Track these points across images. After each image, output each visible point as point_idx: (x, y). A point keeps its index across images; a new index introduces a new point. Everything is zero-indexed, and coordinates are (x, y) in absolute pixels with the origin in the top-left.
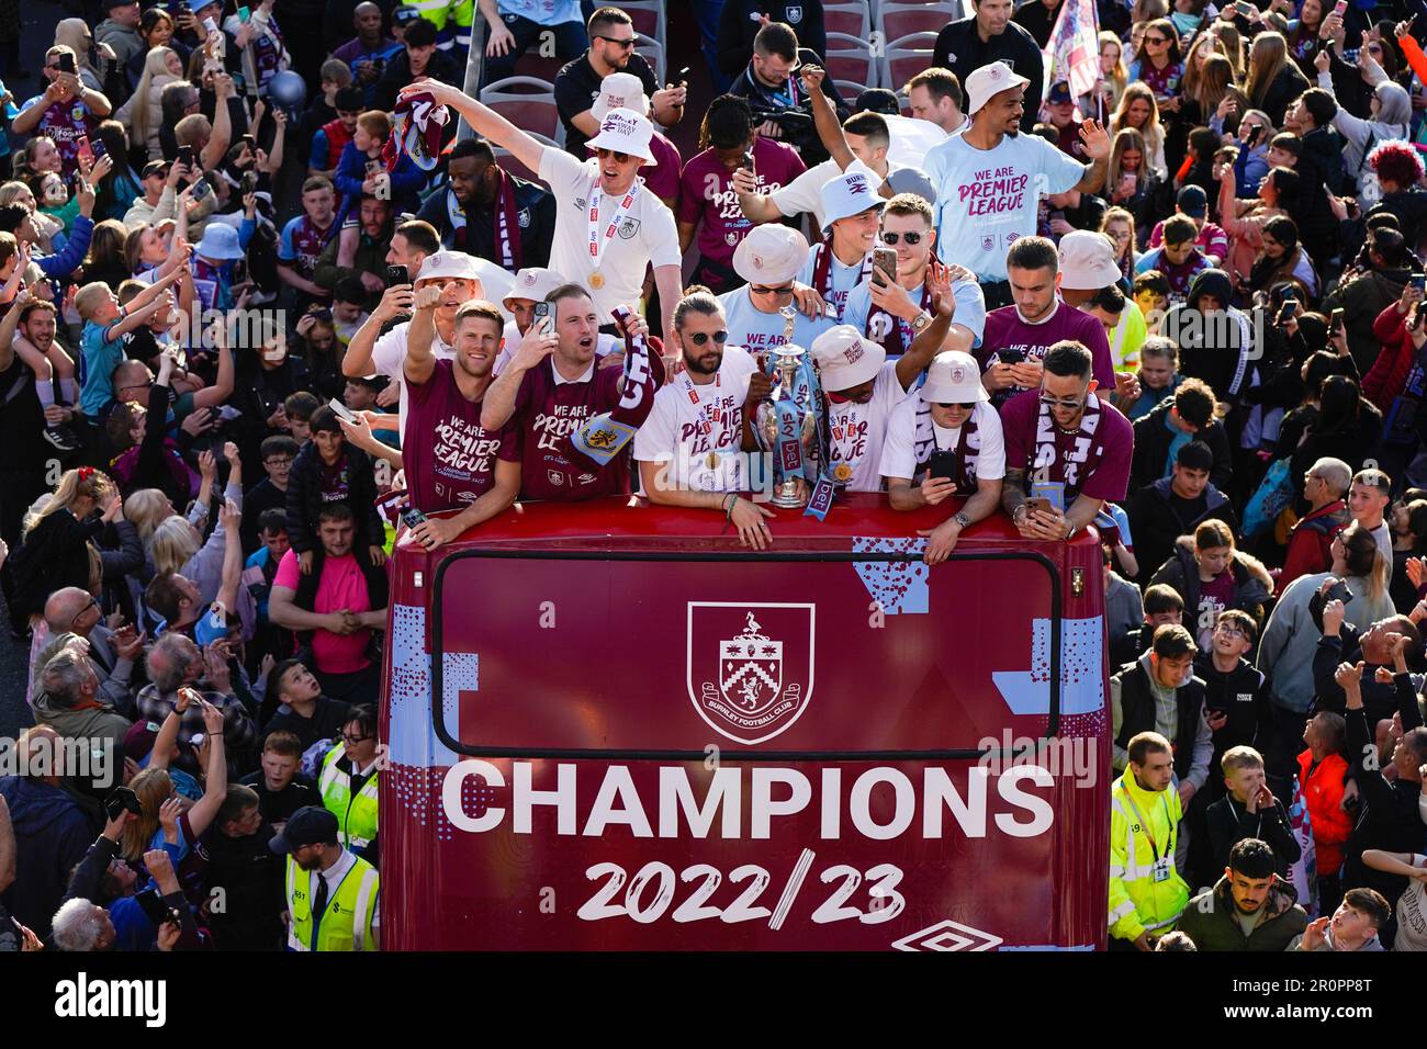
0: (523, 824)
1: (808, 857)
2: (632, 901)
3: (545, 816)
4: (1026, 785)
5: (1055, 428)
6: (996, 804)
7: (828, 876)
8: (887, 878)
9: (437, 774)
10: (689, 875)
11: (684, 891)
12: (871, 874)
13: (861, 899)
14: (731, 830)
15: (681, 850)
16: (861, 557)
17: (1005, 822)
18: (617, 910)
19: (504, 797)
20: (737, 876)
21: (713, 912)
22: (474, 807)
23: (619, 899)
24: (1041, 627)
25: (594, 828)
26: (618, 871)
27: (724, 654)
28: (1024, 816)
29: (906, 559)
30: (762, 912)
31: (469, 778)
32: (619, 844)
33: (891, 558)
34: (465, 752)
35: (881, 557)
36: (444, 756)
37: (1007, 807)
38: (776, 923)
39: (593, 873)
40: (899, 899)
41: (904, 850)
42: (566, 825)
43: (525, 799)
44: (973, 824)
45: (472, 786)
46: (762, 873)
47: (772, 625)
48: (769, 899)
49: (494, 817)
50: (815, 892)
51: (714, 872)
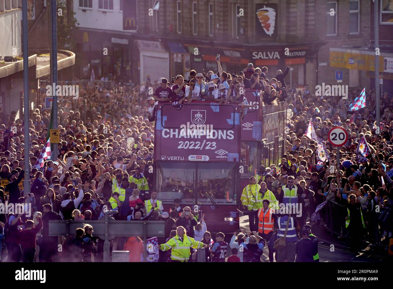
0: (171, 137)
1: (205, 141)
2: (184, 146)
3: (174, 135)
4: (231, 133)
6: (227, 135)
7: (207, 143)
8: (214, 144)
9: (161, 131)
10: (191, 143)
11: (190, 145)
12: (212, 143)
13: (211, 146)
14: (196, 137)
15: (190, 140)
16: (211, 105)
18: (182, 147)
19: (169, 133)
20: (197, 143)
21: (194, 147)
22: (166, 135)
24: (232, 114)
25: (180, 137)
26: (183, 142)
27: (195, 116)
28: (230, 137)
29: (217, 105)
30: (199, 148)
31: (165, 131)
32: (183, 139)
33: (215, 105)
34: (165, 128)
35: (214, 105)
36: (162, 128)
37: (228, 136)
38: (201, 149)
39: (180, 142)
40: (216, 146)
41: (216, 140)
42: (177, 137)
43: (172, 133)
44: (224, 137)
47: (201, 113)
48: (200, 146)
49: (168, 136)
50: (206, 145)
51: (194, 142)
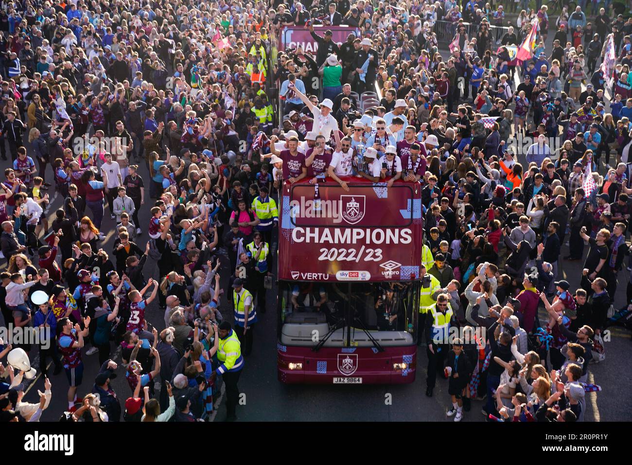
0: (308, 241)
1: (363, 247)
2: (329, 256)
3: (312, 239)
4: (406, 233)
5: (412, 161)
6: (400, 237)
7: (367, 251)
8: (379, 252)
9: (291, 230)
10: (340, 251)
11: (339, 254)
12: (376, 251)
13: (374, 256)
14: (349, 242)
15: (339, 246)
16: (374, 186)
17: (402, 240)
18: (326, 258)
19: (304, 235)
20: (350, 251)
21: (345, 258)
22: (298, 237)
23: (326, 256)
24: (409, 201)
25: (322, 241)
26: (326, 250)
28: (406, 239)
29: (383, 187)
30: (354, 258)
31: (298, 231)
33: (380, 187)
34: (297, 226)
35: (378, 186)
36: (293, 226)
37: (402, 237)
38: (357, 261)
39: (322, 250)
40: (381, 256)
42: (316, 241)
43: (309, 235)
44: (396, 241)
45: (298, 232)
46: (354, 250)
48: (356, 256)
49: (302, 239)
50: (365, 254)
51: (345, 250)
